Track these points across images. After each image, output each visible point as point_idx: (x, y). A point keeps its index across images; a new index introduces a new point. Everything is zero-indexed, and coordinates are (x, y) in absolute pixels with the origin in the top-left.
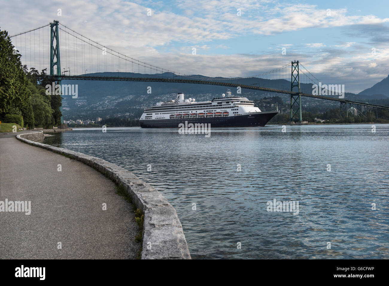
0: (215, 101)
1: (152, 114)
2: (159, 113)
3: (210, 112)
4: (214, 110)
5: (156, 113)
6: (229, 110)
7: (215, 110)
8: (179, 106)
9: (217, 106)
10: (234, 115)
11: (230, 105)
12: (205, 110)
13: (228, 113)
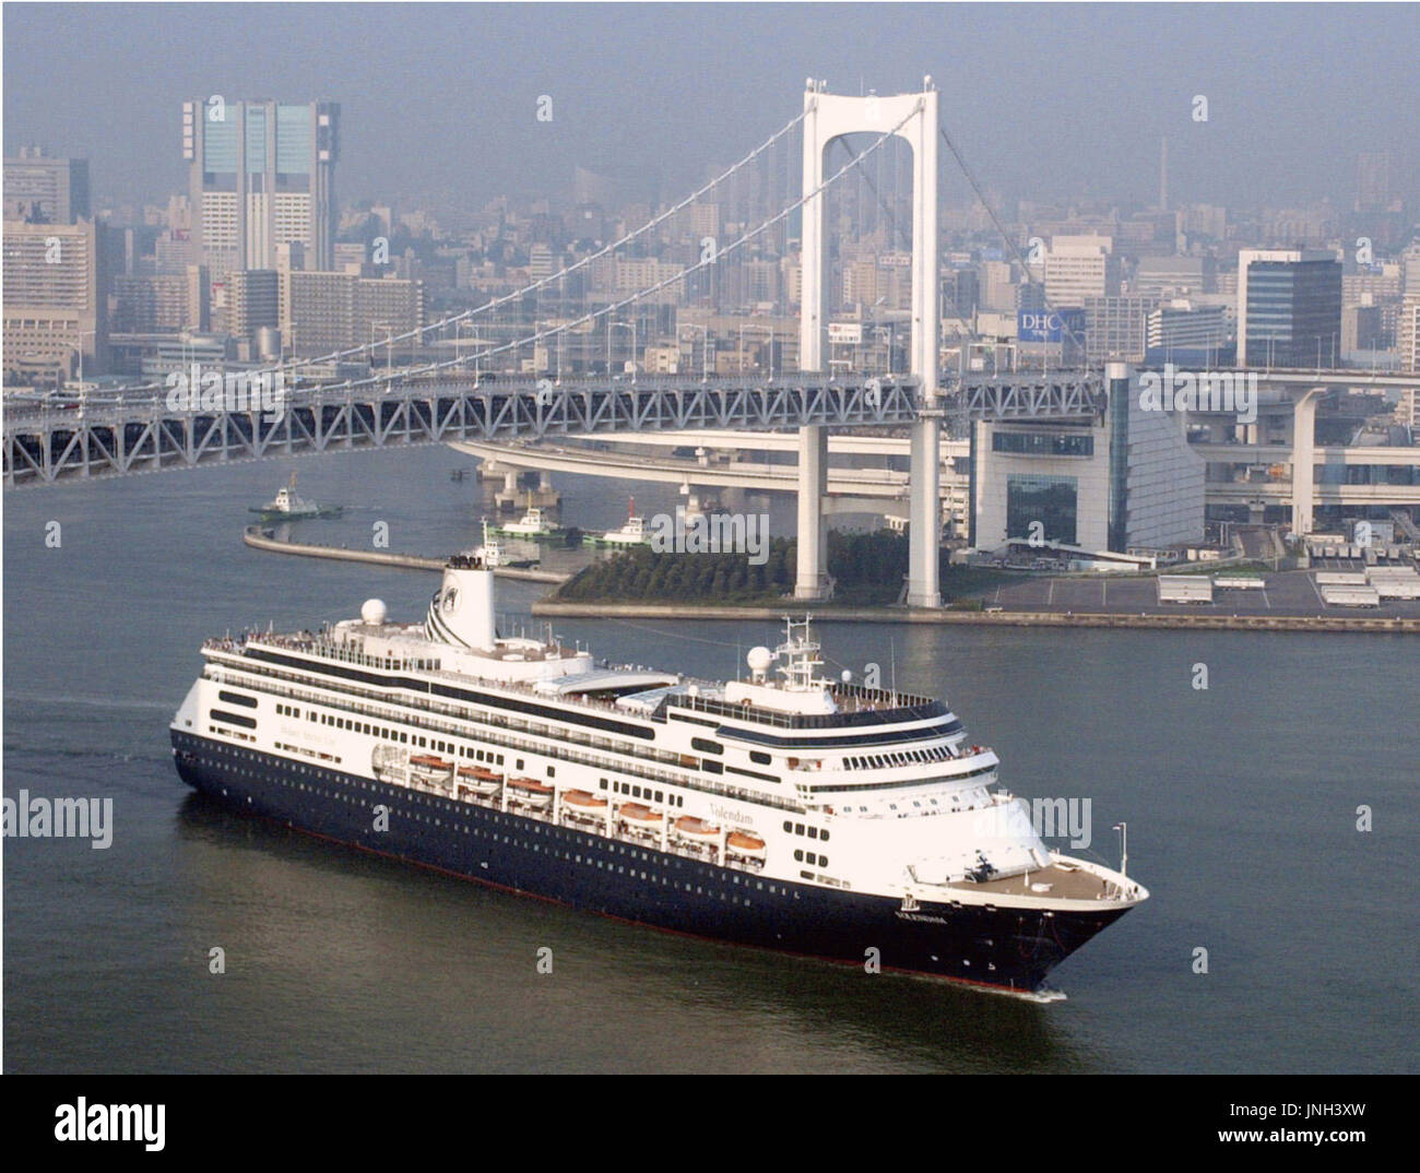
0: (675, 717)
1: (252, 703)
2: (305, 707)
3: (641, 800)
4: (667, 790)
5: (285, 702)
6: (766, 823)
7: (678, 791)
8: (438, 690)
9: (688, 763)
10: (805, 874)
11: (777, 780)
12: (611, 777)
13: (761, 844)
